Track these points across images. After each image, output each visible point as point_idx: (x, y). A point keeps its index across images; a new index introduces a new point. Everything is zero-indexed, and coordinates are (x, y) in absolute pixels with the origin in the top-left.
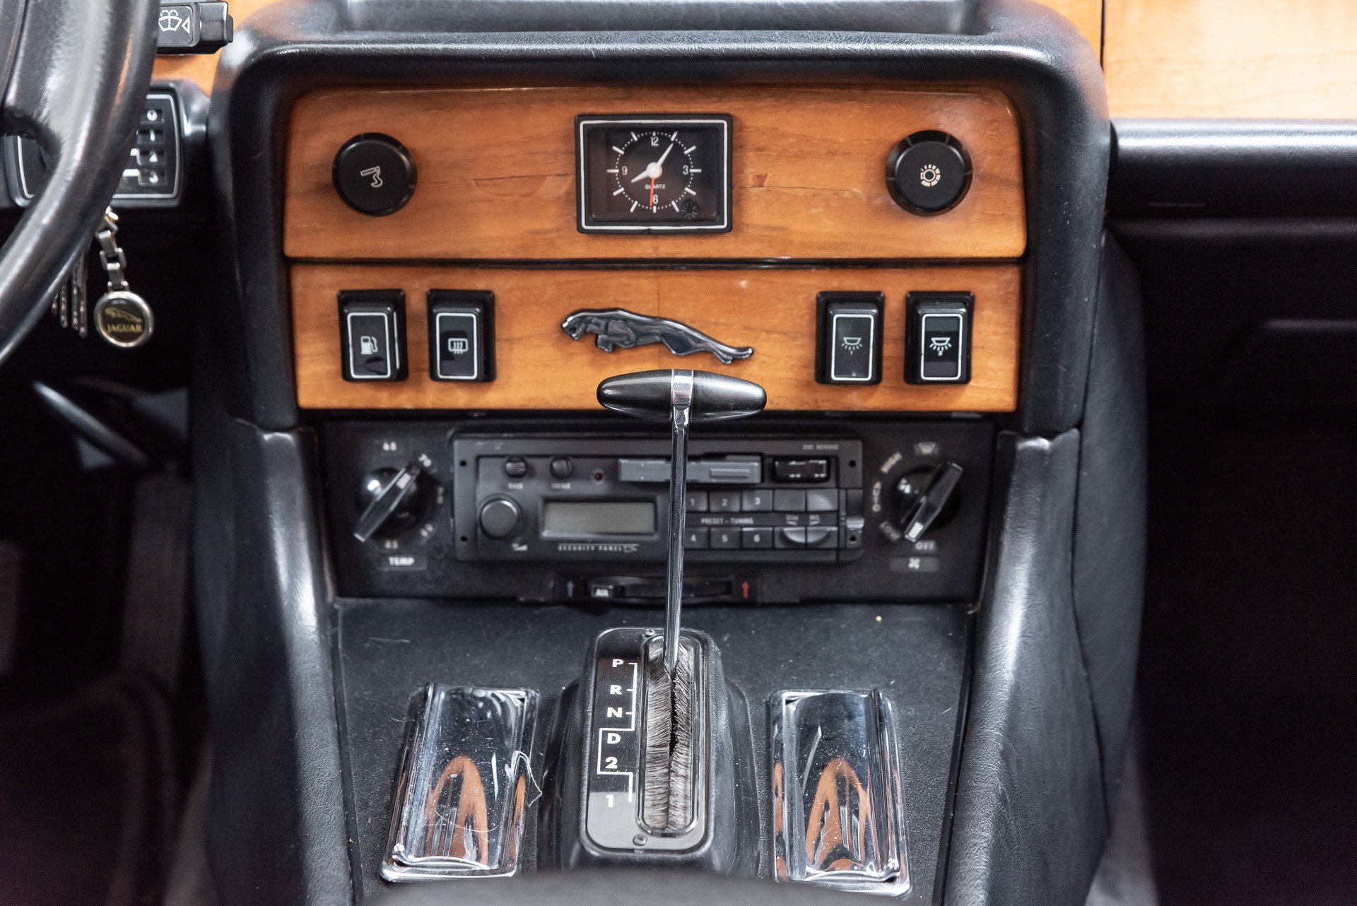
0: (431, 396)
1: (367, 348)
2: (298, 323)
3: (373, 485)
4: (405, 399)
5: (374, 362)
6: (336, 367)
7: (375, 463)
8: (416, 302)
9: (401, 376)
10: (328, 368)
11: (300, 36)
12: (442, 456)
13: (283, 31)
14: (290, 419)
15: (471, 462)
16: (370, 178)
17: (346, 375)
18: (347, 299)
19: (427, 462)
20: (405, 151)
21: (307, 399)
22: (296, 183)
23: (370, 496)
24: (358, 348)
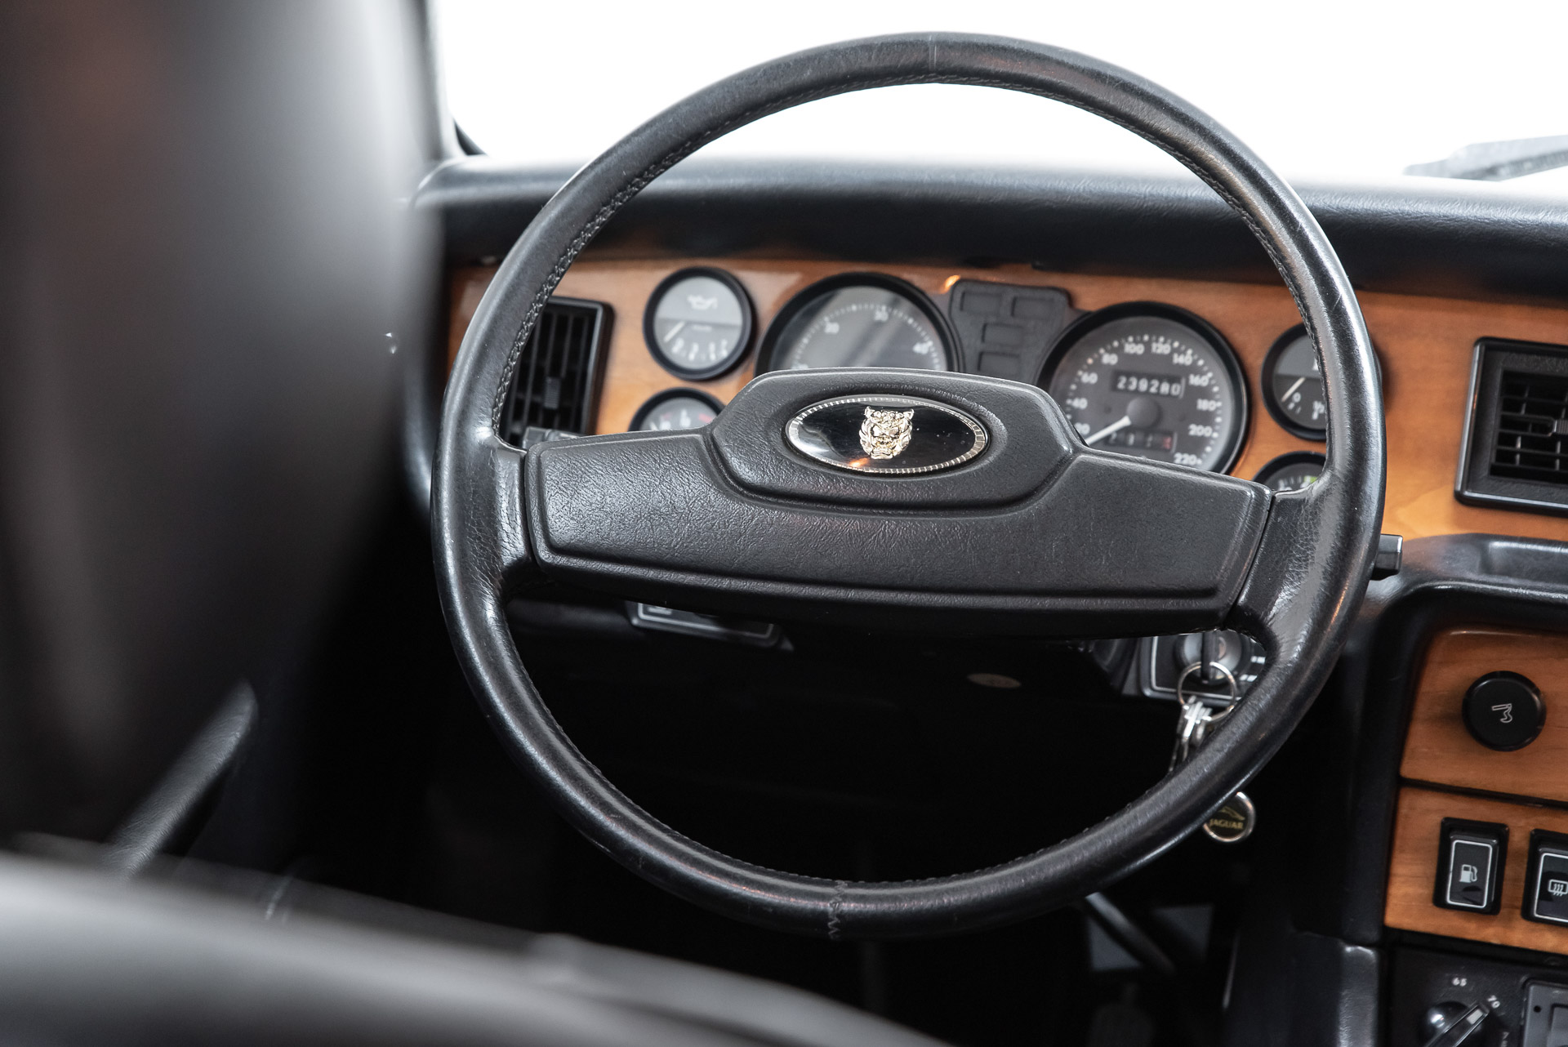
0: (1521, 935)
1: (1466, 877)
2: (1398, 842)
3: (1437, 1018)
4: (1491, 933)
5: (1473, 890)
6: (1427, 891)
7: (1443, 996)
8: (1519, 839)
9: (1494, 909)
10: (1421, 891)
11: (1458, 574)
12: (1515, 1000)
13: (1439, 567)
14: (1373, 935)
15: (1545, 1009)
16: (1500, 714)
17: (1438, 900)
18: (1450, 827)
19: (1496, 1005)
20: (1537, 692)
21: (1393, 918)
22: (1422, 709)
23: (1433, 1028)
24: (1457, 874)
